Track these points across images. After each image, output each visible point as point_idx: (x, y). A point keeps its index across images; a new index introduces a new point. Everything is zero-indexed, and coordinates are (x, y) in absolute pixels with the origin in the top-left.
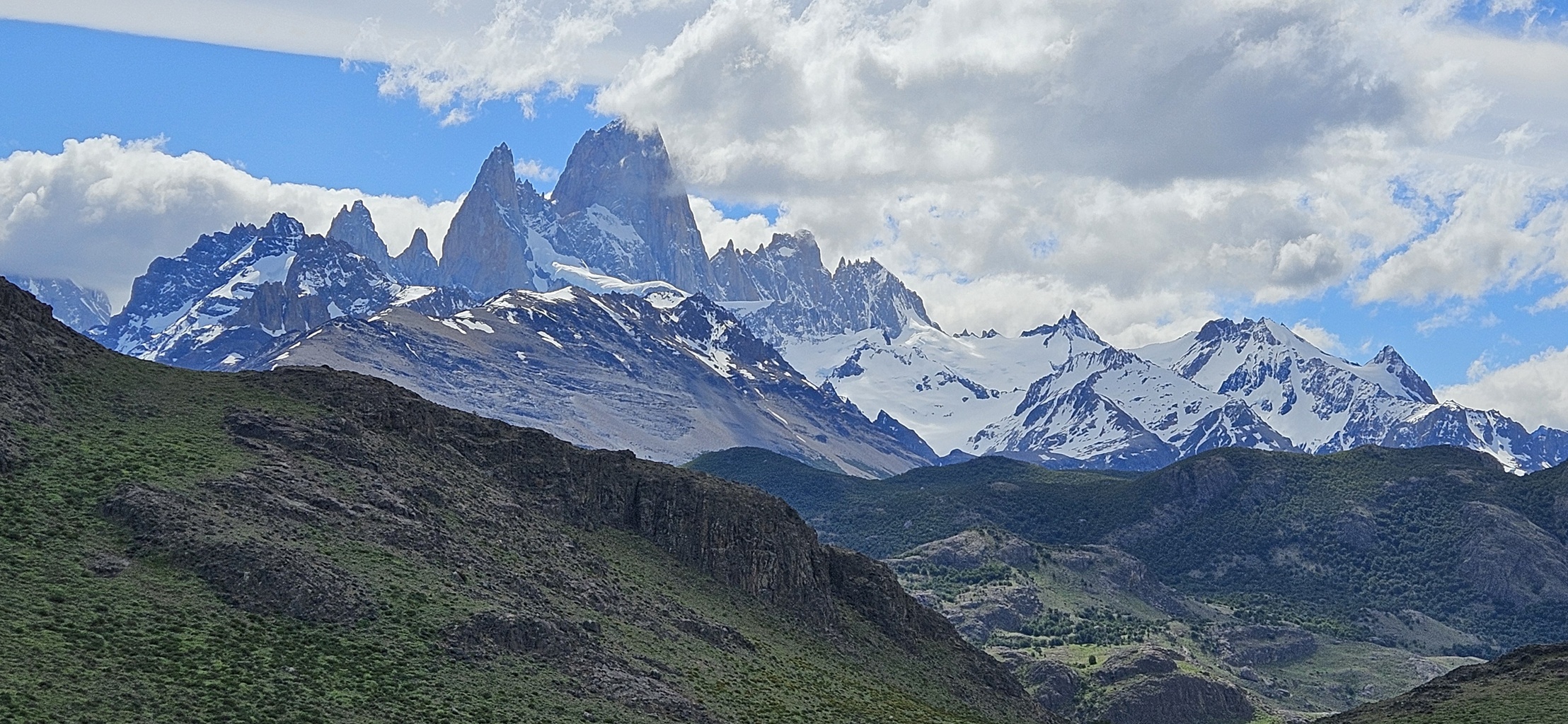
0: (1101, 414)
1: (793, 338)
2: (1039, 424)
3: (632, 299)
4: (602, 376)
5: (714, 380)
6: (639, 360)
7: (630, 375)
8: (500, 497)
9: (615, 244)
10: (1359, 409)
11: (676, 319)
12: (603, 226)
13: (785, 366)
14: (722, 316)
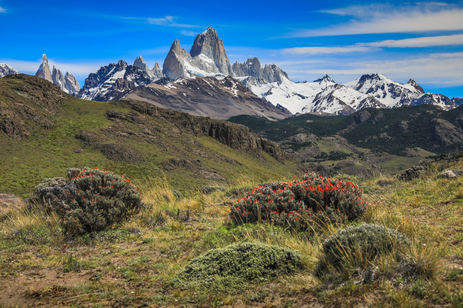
0: (335, 101)
1: (254, 86)
2: (319, 105)
3: (211, 78)
4: (206, 98)
5: (234, 98)
6: (215, 94)
7: (212, 97)
8: (176, 130)
9: (207, 64)
10: (403, 96)
11: (223, 82)
12: (203, 59)
13: (252, 93)
14: (235, 81)
